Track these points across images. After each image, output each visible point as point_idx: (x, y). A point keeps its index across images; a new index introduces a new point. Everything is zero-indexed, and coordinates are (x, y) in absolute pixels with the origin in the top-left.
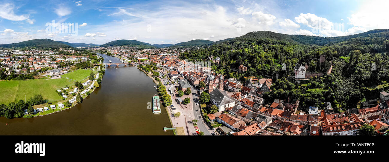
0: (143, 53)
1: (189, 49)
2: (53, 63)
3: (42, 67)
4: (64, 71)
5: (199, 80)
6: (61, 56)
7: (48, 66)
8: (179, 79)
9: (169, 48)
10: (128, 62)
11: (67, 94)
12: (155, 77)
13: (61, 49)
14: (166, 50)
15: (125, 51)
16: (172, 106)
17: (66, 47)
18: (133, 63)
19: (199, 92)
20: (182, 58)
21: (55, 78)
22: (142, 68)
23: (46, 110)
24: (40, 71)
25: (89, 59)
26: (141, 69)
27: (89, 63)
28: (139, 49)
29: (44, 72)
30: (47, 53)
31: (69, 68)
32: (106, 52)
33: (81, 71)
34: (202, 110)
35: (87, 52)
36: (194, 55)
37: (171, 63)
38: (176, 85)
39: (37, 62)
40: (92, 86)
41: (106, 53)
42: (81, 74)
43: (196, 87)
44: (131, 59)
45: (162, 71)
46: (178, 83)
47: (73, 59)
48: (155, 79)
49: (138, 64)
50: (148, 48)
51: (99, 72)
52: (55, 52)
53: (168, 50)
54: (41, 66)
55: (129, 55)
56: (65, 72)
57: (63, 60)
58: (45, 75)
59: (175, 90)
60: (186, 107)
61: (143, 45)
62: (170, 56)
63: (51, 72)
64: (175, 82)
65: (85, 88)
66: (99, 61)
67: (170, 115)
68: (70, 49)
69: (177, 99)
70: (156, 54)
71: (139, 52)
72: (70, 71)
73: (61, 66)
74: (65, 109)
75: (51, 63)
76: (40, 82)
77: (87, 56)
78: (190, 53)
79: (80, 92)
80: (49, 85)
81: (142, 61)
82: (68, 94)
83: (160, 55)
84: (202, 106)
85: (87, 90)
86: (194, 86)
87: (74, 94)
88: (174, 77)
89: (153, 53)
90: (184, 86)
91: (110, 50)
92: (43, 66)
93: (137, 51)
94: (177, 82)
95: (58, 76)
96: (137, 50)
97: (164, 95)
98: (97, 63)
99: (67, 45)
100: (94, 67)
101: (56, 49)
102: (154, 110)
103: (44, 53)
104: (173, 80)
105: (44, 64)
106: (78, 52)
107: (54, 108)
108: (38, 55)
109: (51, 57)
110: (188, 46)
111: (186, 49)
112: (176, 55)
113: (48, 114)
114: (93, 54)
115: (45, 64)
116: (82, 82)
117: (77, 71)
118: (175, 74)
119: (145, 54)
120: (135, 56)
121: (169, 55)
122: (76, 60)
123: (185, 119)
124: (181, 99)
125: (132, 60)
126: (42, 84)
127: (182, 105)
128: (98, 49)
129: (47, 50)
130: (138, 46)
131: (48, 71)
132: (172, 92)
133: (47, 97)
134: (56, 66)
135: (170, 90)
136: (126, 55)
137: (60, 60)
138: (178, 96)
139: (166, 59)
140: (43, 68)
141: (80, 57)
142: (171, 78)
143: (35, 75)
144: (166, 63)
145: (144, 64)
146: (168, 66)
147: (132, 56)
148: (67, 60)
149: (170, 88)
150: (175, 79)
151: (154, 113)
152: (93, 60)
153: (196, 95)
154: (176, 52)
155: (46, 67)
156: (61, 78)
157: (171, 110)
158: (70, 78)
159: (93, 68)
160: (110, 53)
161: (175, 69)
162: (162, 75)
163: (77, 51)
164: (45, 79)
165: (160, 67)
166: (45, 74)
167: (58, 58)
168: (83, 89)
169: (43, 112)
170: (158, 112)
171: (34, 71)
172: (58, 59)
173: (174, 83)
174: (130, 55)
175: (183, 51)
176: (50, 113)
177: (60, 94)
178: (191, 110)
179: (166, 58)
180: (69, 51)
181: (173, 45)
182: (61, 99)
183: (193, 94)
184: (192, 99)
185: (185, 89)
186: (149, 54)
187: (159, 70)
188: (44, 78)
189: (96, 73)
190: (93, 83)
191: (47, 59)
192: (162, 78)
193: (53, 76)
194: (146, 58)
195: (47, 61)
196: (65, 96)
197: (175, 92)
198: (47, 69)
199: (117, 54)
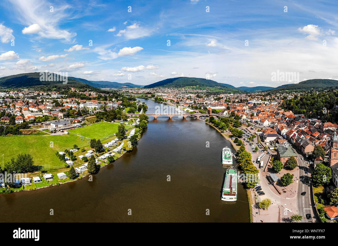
0: (219, 99)
1: (301, 95)
2: (57, 110)
3: (37, 116)
4: (75, 123)
5: (315, 145)
6: (72, 100)
7: (47, 114)
8: (277, 142)
9: (266, 93)
10: (190, 113)
11: (74, 159)
12: (235, 138)
13: (73, 89)
14: (261, 95)
15: (187, 96)
16: (259, 188)
17: (82, 87)
18: (198, 115)
19: (312, 166)
20: (286, 108)
21: (59, 133)
22: (213, 123)
23: (36, 181)
24: (34, 122)
25: (121, 107)
26: (212, 125)
27: (120, 113)
28: (212, 94)
29: (39, 124)
30: (48, 94)
31: (84, 120)
32: (153, 96)
33: (104, 125)
34: (315, 198)
35: (119, 95)
36: (309, 102)
37: (267, 115)
38: (271, 153)
39: (30, 109)
40: (120, 148)
41: (153, 99)
42: (104, 129)
43: (307, 156)
44: (196, 108)
45: (249, 128)
46: (275, 150)
47: (92, 106)
48: (234, 142)
49: (207, 116)
50: (229, 92)
51: (136, 126)
52: (63, 93)
53: (264, 96)
54: (36, 113)
55: (193, 101)
56: (75, 125)
57: (74, 105)
58: (40, 129)
59: (269, 161)
60: (285, 192)
61: (219, 87)
62: (266, 105)
63: (51, 124)
64: (271, 148)
65: (106, 151)
66: (139, 110)
67: (252, 205)
68: (90, 91)
69: (270, 177)
70: (241, 101)
71: (212, 98)
72: (84, 124)
73: (70, 115)
74: (66, 182)
75: (53, 110)
76: (31, 139)
77: (117, 102)
78: (301, 99)
79: (98, 156)
80: (46, 144)
81: (214, 111)
82: (76, 159)
83: (249, 103)
84: (316, 190)
85: (111, 153)
86: (304, 155)
87: (85, 160)
88: (268, 140)
89: (237, 101)
90: (285, 153)
91: (160, 94)
92: (40, 115)
93: (207, 96)
94: (273, 148)
95: (63, 132)
96: (208, 94)
97: (246, 168)
98: (134, 113)
99: (83, 84)
100: (128, 120)
101: (63, 90)
102: (223, 193)
103: (43, 94)
104: (268, 144)
105: (41, 111)
106: (103, 95)
107: (49, 180)
108: (33, 98)
109: (55, 101)
110: (299, 90)
111: (296, 94)
112: (276, 103)
113: (38, 188)
114: (130, 99)
115: (43, 111)
116: (104, 141)
117: (97, 124)
118: (272, 133)
119: (222, 101)
120: (203, 103)
121: (264, 103)
122: (97, 107)
123: (279, 213)
124: (276, 177)
125: (197, 111)
126: (34, 143)
127: (278, 187)
128: (141, 91)
129: (49, 90)
130: (211, 88)
131: (48, 122)
132: (262, 165)
133: (41, 161)
134: (61, 115)
135: (259, 161)
136: (188, 101)
137: (69, 105)
138: (272, 170)
139: (258, 110)
140: (39, 117)
141: (105, 103)
142: (264, 142)
143: (24, 128)
144: (257, 115)
145: (217, 117)
146: (260, 121)
147: (198, 104)
148: (82, 106)
149: (259, 158)
150: (271, 143)
151: (222, 199)
152: (128, 109)
153: (306, 170)
154: (278, 98)
155: (43, 116)
156: (68, 134)
157: (255, 195)
158: (84, 135)
159: (126, 120)
160: (160, 98)
161: (272, 125)
162: (248, 136)
163: (101, 94)
164: (41, 136)
165: (247, 122)
166: (41, 127)
167: (67, 102)
168: (103, 153)
169: (31, 184)
170: (230, 199)
171: (22, 121)
172: (65, 104)
173: (268, 150)
174: (195, 102)
175: (290, 97)
176: (43, 187)
177: (63, 158)
178: (294, 198)
179: (258, 108)
180: (87, 93)
181: (274, 88)
182: (63, 165)
183: (301, 168)
184: (298, 178)
185: (287, 159)
186: (230, 102)
187: (244, 127)
188: (39, 133)
189: (131, 129)
190: (123, 144)
191: (48, 104)
192: (248, 141)
193: (55, 131)
194: (223, 107)
195: (48, 108)
196: (69, 162)
197: (269, 164)
198: (46, 119)
199: (172, 101)
